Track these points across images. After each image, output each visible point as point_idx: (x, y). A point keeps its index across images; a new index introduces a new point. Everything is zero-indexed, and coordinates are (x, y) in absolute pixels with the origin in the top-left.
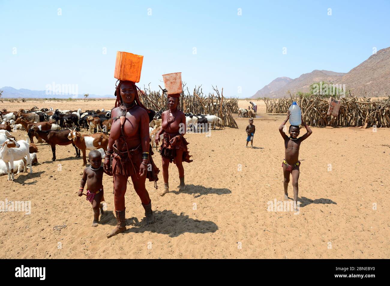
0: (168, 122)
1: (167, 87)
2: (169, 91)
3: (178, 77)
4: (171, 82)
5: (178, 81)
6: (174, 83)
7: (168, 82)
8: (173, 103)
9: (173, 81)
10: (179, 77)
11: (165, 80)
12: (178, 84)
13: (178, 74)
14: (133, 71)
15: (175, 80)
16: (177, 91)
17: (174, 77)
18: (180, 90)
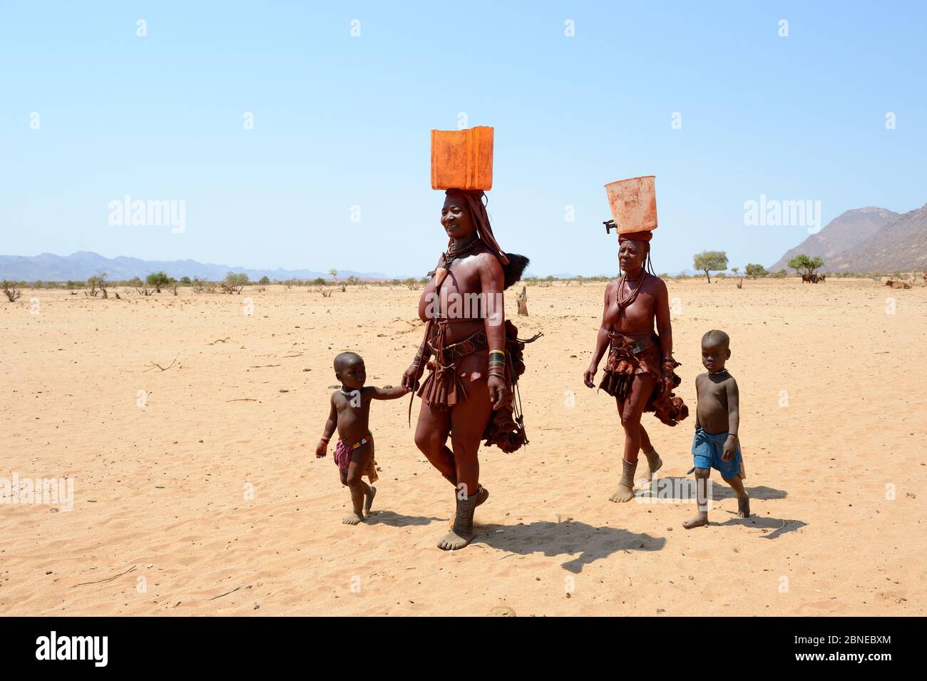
0: (619, 305)
1: (615, 215)
2: (621, 225)
3: (644, 188)
4: (626, 203)
5: (645, 198)
6: (632, 204)
7: (619, 203)
8: (631, 255)
9: (631, 198)
10: (648, 190)
11: (610, 197)
12: (646, 206)
13: (646, 182)
14: (454, 163)
15: (635, 197)
16: (643, 223)
17: (632, 188)
18: (650, 221)
